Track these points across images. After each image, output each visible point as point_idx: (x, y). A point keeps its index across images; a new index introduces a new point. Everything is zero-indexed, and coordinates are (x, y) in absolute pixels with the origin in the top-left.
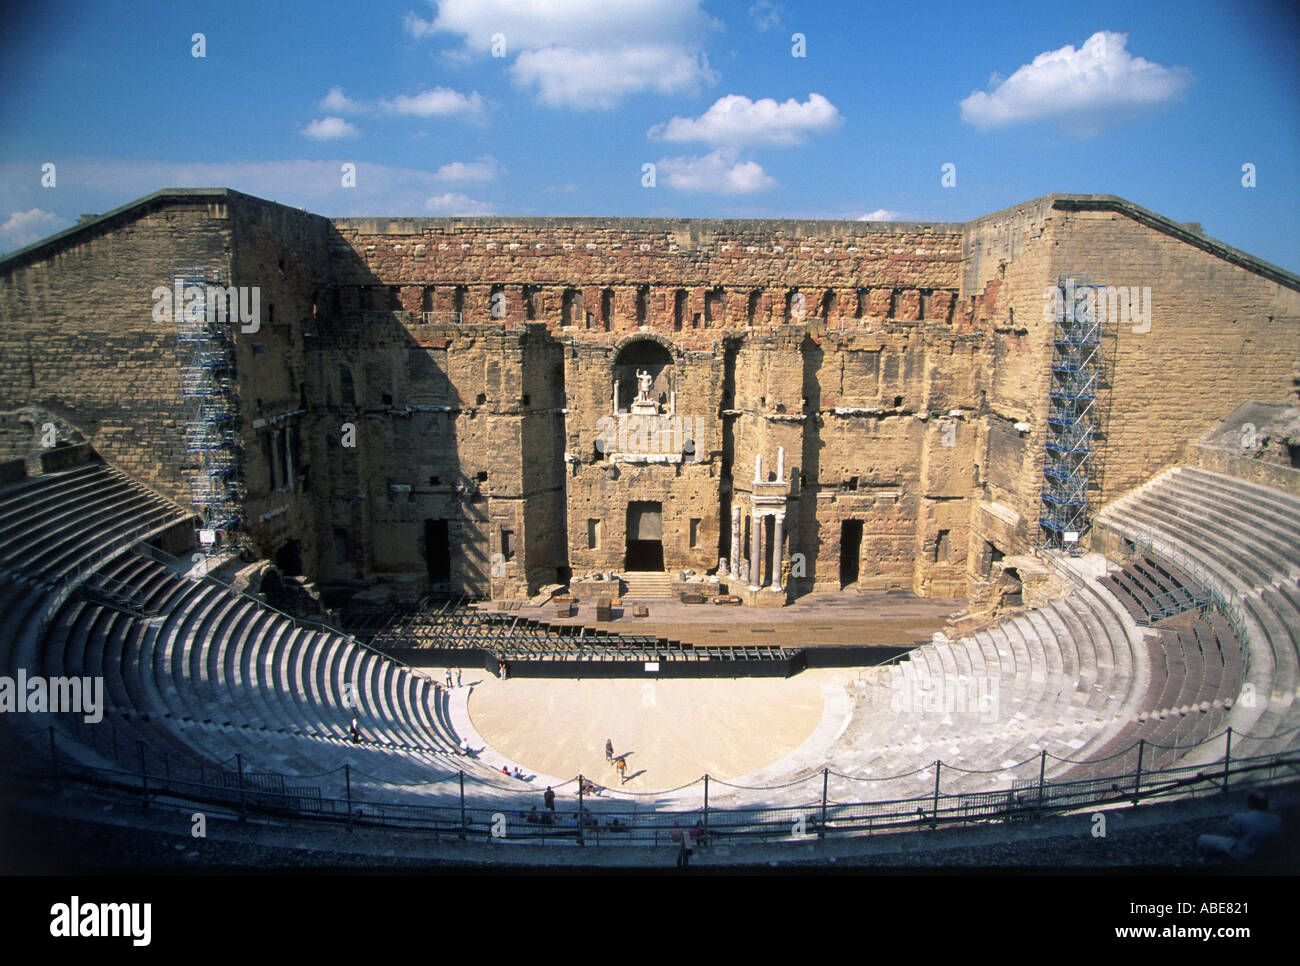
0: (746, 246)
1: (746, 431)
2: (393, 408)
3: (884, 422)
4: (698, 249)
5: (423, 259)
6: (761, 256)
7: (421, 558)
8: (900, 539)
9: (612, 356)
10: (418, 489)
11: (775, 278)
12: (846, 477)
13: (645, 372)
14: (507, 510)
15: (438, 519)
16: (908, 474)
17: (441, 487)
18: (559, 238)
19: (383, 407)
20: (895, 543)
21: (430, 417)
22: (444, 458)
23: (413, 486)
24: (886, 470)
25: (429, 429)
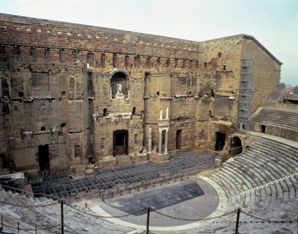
0: (146, 43)
1: (150, 104)
2: (24, 98)
3: (187, 99)
4: (133, 42)
5: (29, 35)
6: (151, 46)
7: (37, 162)
8: (191, 134)
9: (110, 78)
10: (36, 132)
11: (154, 54)
12: (178, 117)
13: (120, 84)
14: (77, 137)
15: (45, 145)
16: (192, 115)
17: (46, 131)
18: (86, 33)
19: (19, 98)
20: (189, 136)
21: (41, 102)
22: (47, 119)
23: (33, 132)
24: (187, 114)
25: (41, 106)
